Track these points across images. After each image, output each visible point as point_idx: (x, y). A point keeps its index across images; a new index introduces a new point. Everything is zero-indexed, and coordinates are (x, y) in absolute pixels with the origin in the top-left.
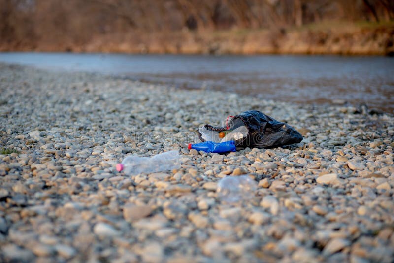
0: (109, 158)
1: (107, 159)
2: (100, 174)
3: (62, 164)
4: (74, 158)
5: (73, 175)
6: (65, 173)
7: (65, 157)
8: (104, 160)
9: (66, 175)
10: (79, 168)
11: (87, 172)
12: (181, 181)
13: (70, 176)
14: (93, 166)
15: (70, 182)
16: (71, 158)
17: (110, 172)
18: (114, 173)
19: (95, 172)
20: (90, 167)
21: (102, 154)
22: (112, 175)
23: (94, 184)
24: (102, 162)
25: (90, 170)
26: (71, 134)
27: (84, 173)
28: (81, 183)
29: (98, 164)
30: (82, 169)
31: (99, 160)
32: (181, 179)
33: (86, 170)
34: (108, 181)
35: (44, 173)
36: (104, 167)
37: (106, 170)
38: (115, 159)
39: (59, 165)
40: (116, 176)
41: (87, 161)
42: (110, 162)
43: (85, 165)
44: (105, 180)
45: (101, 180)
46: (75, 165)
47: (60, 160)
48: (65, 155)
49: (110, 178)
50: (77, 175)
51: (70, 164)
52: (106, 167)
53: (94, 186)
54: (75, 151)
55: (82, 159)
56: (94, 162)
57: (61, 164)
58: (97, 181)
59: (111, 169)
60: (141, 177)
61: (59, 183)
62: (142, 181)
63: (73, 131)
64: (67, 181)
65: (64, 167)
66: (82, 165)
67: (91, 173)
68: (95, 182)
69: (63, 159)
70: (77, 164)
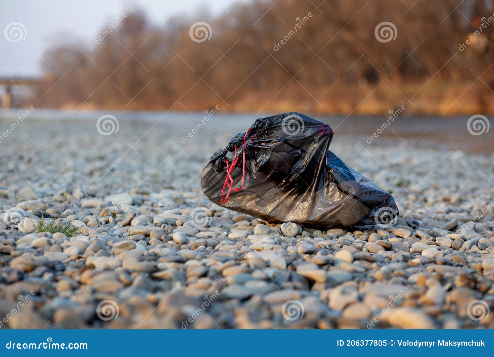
0: (264, 245)
1: (259, 247)
2: (241, 283)
3: (160, 257)
4: (189, 245)
5: (178, 286)
6: (160, 279)
7: (170, 242)
8: (252, 250)
9: (162, 284)
10: (195, 267)
11: (212, 278)
12: (446, 307)
13: (170, 288)
14: (227, 264)
15: (163, 306)
16: (183, 244)
17: (268, 280)
18: (276, 283)
19: (230, 279)
20: (220, 266)
21: (250, 237)
22: (272, 285)
23: (226, 310)
24: (249, 256)
25: (220, 274)
26: (193, 201)
27: (205, 281)
28: (190, 310)
29: (239, 259)
30: (201, 270)
31: (244, 249)
32: (444, 302)
33: (211, 274)
34: (263, 304)
35: (107, 279)
36: (252, 266)
37: (257, 274)
38: (277, 249)
39: (150, 260)
40: (282, 289)
41: (217, 250)
42: (267, 256)
43: (209, 261)
44: (255, 300)
45: (246, 299)
46: (187, 260)
47: (157, 249)
48: (172, 239)
49: (267, 293)
50: (187, 285)
51: (177, 258)
52: (257, 267)
53: (224, 316)
54: (194, 230)
55: (206, 246)
56: (231, 255)
57: (156, 257)
58: (234, 303)
59: (270, 272)
60: (344, 293)
61: (133, 309)
62: (347, 306)
63: (197, 196)
64: (156, 304)
65: (160, 265)
66: (204, 261)
67: (223, 280)
68: (228, 305)
69: (165, 247)
70: (193, 259)
